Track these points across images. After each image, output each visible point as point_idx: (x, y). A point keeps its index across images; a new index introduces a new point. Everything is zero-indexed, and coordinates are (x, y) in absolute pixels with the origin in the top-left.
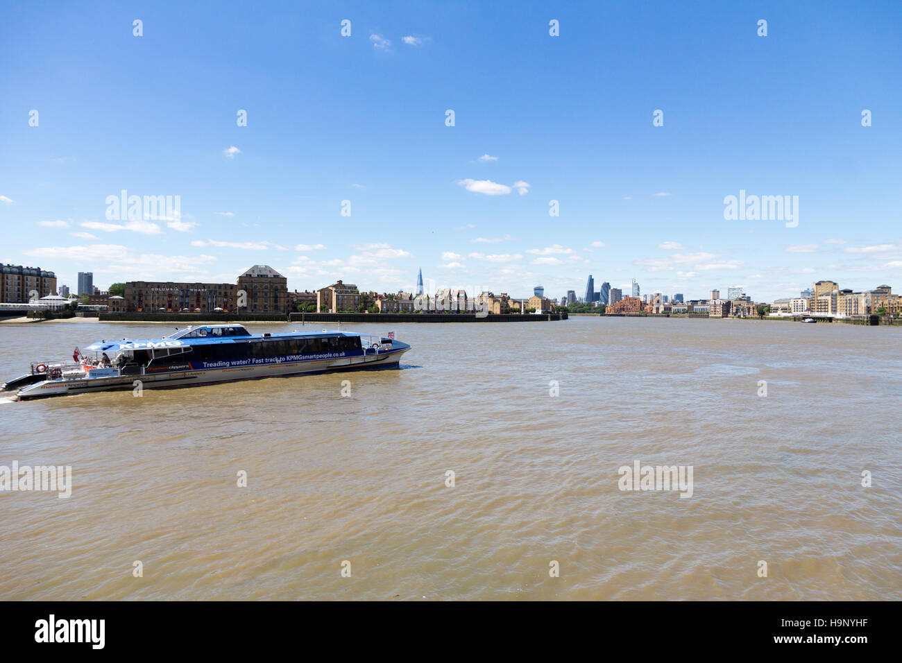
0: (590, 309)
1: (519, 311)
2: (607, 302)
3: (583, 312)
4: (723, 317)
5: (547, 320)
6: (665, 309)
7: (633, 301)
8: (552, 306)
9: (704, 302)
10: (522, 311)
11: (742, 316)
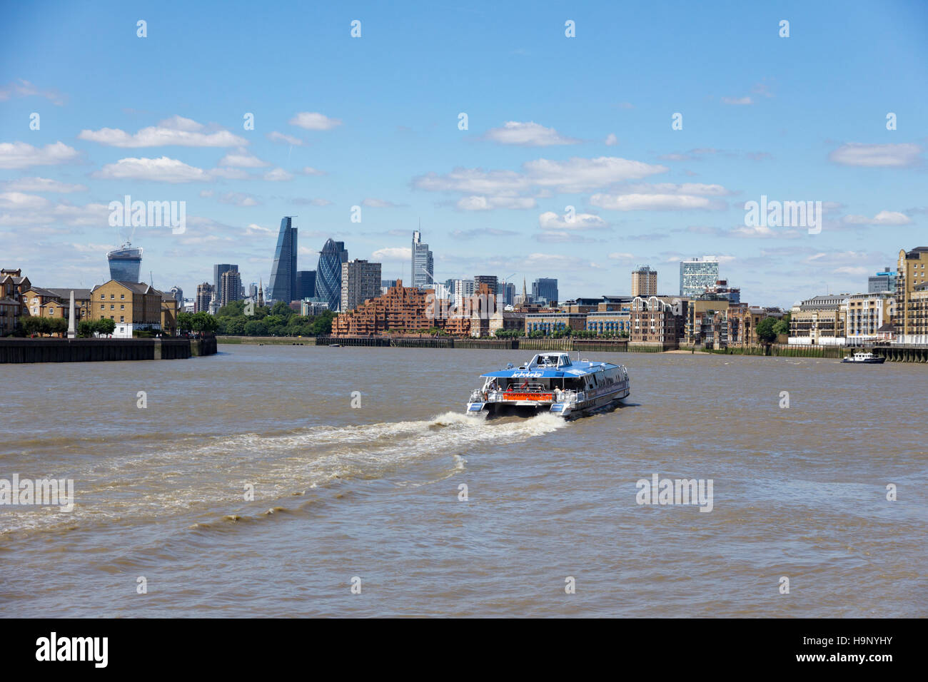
0: (285, 323)
1: (62, 328)
2: (336, 301)
3: (265, 333)
4: (665, 348)
5: (151, 358)
6: (505, 323)
7: (414, 299)
8: (167, 312)
9: (615, 303)
10: (71, 327)
11: (717, 346)
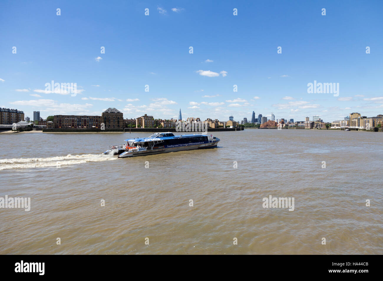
0: (253, 126)
1: (223, 127)
2: (261, 122)
3: (250, 127)
4: (311, 129)
5: (235, 131)
6: (286, 125)
7: (272, 122)
8: (237, 124)
9: (303, 122)
11: (319, 128)
